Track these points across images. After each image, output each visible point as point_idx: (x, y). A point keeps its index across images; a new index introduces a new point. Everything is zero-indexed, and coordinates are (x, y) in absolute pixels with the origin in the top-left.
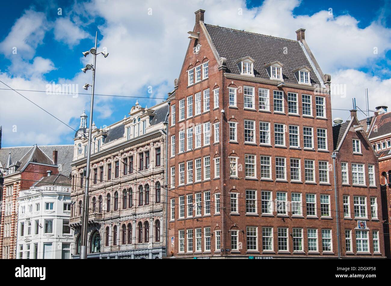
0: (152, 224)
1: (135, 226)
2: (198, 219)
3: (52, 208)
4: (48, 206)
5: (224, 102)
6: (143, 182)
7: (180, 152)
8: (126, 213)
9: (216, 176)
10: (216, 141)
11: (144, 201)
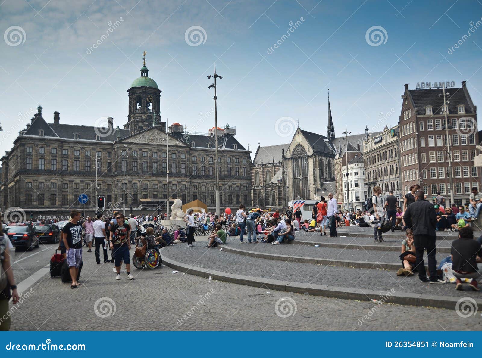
0: (395, 184)
1: (389, 184)
2: (411, 181)
3: (357, 175)
4: (356, 174)
5: (418, 129)
6: (391, 164)
7: (404, 151)
8: (386, 178)
9: (417, 163)
10: (416, 147)
11: (392, 173)
